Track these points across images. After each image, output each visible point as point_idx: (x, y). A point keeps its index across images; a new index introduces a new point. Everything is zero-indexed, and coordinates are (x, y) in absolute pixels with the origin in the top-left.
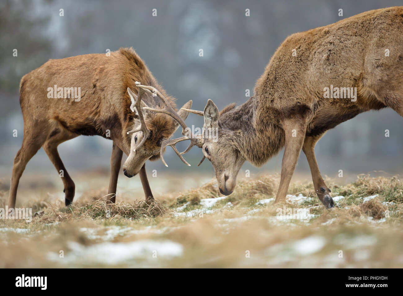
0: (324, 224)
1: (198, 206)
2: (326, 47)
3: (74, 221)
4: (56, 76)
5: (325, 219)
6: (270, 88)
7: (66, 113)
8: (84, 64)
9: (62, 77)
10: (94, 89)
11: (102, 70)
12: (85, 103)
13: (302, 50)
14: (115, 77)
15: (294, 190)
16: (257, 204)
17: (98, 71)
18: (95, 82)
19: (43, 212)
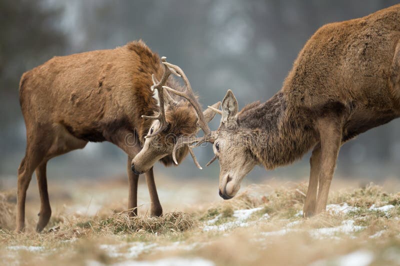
0: (372, 237)
1: (231, 219)
2: (362, 40)
3: (93, 237)
4: (60, 74)
5: (372, 231)
6: (299, 85)
7: (71, 116)
8: (90, 61)
9: (67, 76)
10: (100, 88)
11: (110, 67)
12: (90, 104)
13: (335, 42)
14: (124, 75)
15: (338, 198)
16: (297, 215)
17: (105, 67)
18: (101, 79)
19: (59, 228)
